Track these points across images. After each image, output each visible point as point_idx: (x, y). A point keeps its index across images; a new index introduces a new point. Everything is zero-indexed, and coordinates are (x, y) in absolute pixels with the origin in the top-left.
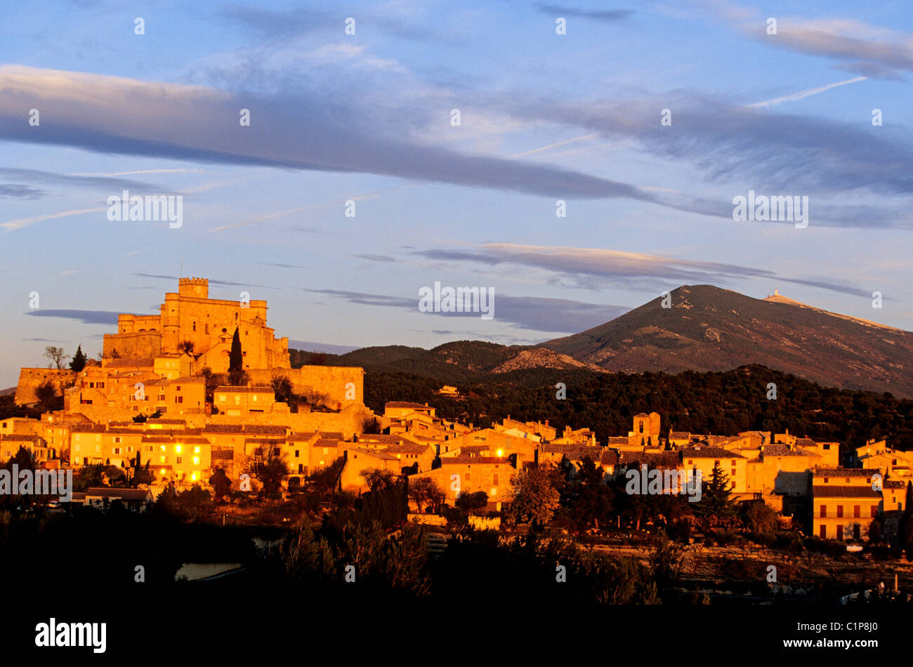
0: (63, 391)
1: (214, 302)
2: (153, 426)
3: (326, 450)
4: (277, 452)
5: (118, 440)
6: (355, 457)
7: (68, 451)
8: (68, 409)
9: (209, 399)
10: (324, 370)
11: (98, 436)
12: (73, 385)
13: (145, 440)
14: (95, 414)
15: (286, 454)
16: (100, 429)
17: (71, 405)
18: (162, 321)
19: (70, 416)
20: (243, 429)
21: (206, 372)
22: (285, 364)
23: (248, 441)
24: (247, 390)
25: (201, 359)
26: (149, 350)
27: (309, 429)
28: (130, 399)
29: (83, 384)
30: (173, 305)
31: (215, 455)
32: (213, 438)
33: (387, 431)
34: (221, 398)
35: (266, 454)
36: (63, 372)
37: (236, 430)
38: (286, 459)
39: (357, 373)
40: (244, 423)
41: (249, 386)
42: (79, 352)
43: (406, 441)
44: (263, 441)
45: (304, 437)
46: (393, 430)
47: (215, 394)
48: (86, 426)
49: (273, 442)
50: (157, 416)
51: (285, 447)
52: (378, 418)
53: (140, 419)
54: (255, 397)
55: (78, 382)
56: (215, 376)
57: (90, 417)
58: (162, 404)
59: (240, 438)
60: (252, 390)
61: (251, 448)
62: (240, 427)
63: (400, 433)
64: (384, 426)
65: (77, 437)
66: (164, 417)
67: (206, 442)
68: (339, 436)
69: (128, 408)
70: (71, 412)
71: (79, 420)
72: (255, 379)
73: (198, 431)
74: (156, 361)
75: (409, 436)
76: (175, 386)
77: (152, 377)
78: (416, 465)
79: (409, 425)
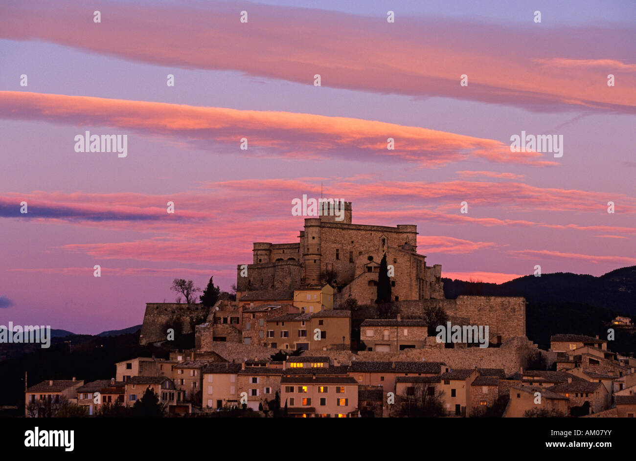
0: (193, 328)
1: (358, 228)
2: (294, 365)
3: (485, 389)
4: (431, 391)
5: (255, 380)
6: (519, 396)
7: (200, 393)
8: (200, 347)
9: (355, 335)
10: (482, 300)
11: (233, 377)
12: (204, 321)
13: (284, 381)
14: (230, 351)
15: (442, 394)
16: (235, 369)
17: (203, 343)
18: (301, 249)
19: (201, 355)
20: (393, 366)
21: (351, 304)
22: (439, 295)
23: (399, 380)
24: (397, 325)
25: (346, 290)
26: (288, 281)
27: (466, 365)
28: (268, 336)
29: (216, 320)
30: (314, 232)
31: (361, 395)
32: (360, 378)
33: (554, 367)
34: (368, 334)
35: (419, 393)
36: (193, 308)
37: (385, 367)
38: (442, 399)
39: (518, 302)
40: (394, 360)
41: (399, 319)
42: (211, 285)
43: (575, 378)
44: (416, 381)
45: (461, 375)
46: (559, 366)
47: (362, 329)
48: (220, 366)
49: (426, 381)
50: (297, 354)
51: (441, 387)
52: (543, 352)
53: (280, 357)
54: (406, 331)
55: (211, 317)
56: (361, 308)
57: (224, 355)
58: (303, 340)
59: (390, 377)
60: (403, 325)
61: (401, 388)
62: (390, 364)
63: (567, 370)
64: (549, 362)
65: (209, 378)
66: (306, 354)
67: (352, 381)
68: (500, 373)
69: (266, 345)
70: (203, 350)
71: (211, 360)
72: (405, 310)
73: (344, 369)
74: (296, 293)
75: (578, 373)
76: (317, 321)
77: (292, 310)
78: (587, 404)
79: (578, 361)
